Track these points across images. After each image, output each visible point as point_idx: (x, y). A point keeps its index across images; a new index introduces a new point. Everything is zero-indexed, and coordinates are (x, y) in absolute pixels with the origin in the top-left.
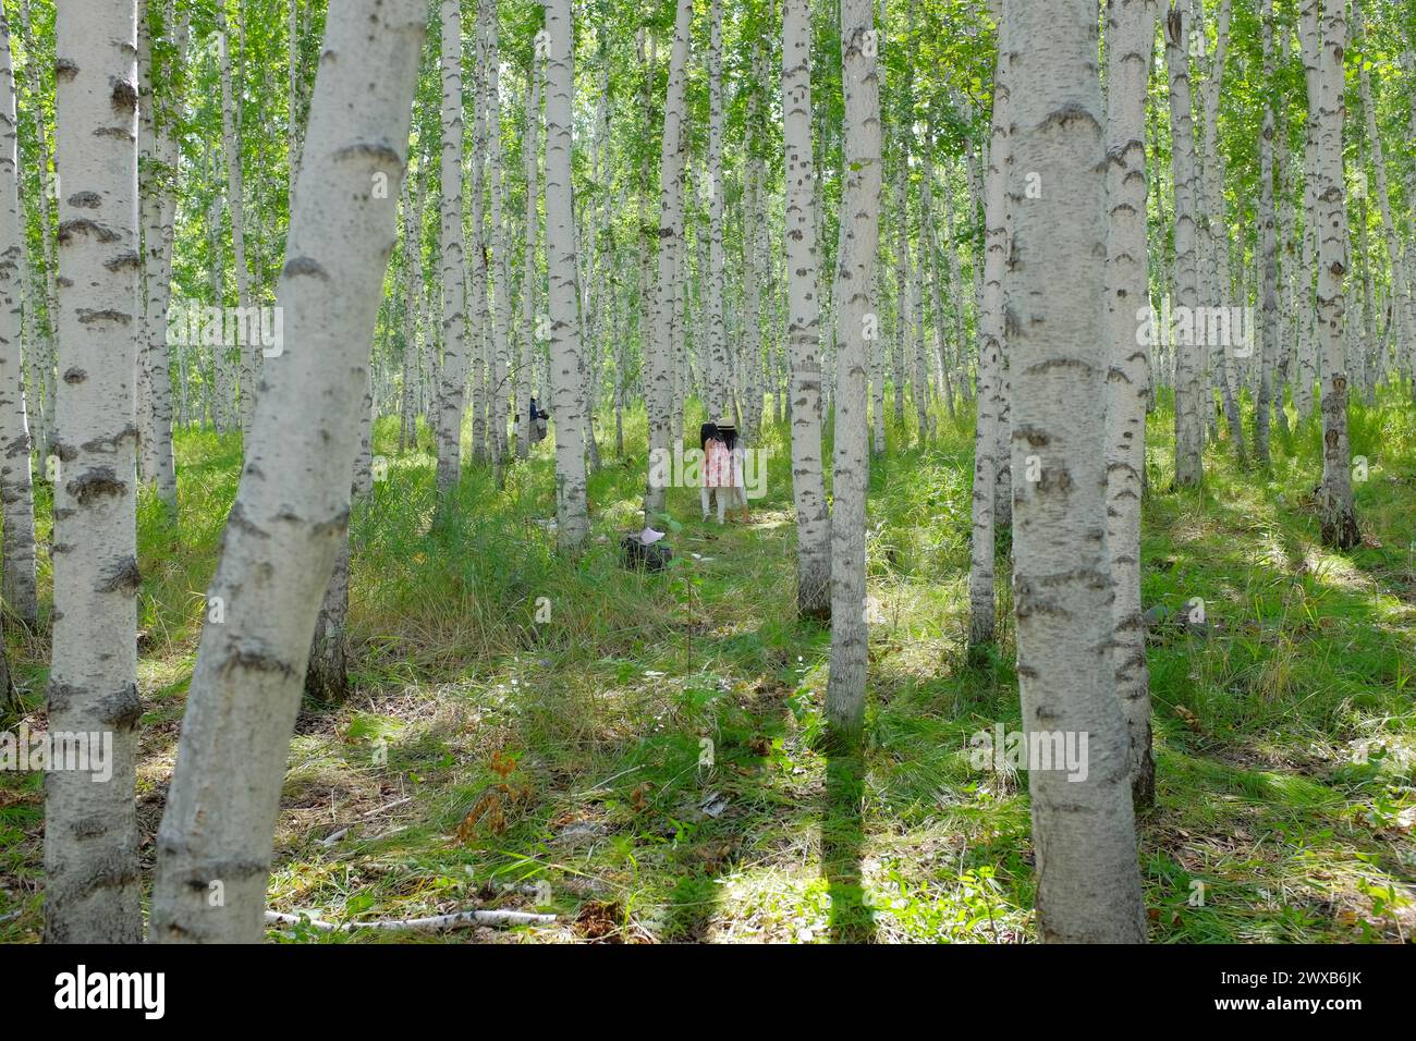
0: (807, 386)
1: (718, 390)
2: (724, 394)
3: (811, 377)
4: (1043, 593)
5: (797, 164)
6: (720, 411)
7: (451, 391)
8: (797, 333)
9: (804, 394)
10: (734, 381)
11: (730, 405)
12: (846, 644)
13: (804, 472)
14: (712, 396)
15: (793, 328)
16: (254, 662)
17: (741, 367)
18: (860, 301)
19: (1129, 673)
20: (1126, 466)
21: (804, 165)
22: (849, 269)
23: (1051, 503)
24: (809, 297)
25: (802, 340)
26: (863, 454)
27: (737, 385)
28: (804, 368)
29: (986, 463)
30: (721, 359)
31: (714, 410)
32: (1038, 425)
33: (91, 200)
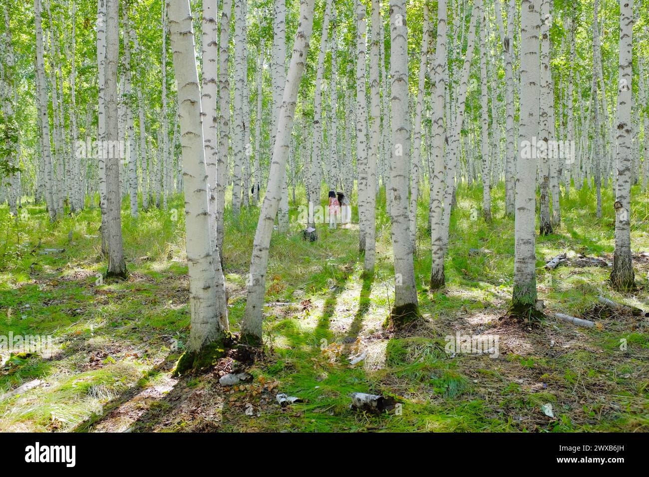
0: (363, 178)
1: (334, 179)
2: (337, 180)
3: (364, 175)
4: (395, 219)
5: (360, 108)
6: (335, 187)
7: (237, 179)
8: (360, 162)
9: (362, 181)
10: (340, 175)
11: (339, 185)
12: (369, 250)
13: (362, 206)
14: (332, 181)
15: (358, 160)
16: (269, 218)
17: (344, 170)
18: (374, 155)
19: (438, 252)
20: (438, 200)
21: (363, 108)
22: (371, 146)
23: (397, 202)
24: (364, 150)
25: (361, 164)
26: (375, 198)
27: (341, 177)
28: (362, 173)
29: (414, 202)
30: (336, 167)
31: (333, 187)
32: (395, 187)
33: (209, 141)
